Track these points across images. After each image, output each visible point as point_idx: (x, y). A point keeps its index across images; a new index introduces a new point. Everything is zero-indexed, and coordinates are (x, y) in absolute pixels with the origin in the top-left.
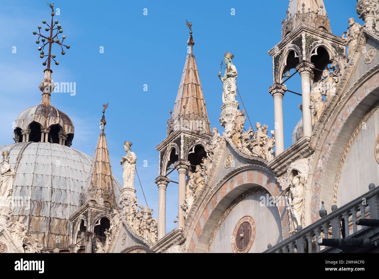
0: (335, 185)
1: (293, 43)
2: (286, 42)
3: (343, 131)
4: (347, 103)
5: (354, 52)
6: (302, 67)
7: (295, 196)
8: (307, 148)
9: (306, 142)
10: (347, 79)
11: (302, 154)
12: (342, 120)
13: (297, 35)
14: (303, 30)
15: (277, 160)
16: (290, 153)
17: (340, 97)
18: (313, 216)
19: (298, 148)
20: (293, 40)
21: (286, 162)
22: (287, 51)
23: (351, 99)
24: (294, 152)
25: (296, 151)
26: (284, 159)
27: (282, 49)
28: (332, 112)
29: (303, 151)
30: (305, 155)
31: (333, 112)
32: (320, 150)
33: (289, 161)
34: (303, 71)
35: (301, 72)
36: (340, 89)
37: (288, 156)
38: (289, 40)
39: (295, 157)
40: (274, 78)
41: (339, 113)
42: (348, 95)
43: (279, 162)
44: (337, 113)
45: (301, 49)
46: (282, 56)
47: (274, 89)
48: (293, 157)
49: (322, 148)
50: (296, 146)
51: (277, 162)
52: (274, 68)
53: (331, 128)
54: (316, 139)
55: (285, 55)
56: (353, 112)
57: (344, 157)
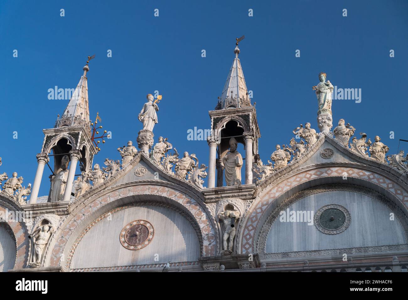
0: (74, 244)
1: (69, 134)
2: (63, 130)
3: (98, 210)
4: (109, 194)
5: (130, 164)
6: (76, 153)
7: (42, 239)
8: (65, 209)
9: (67, 205)
10: (117, 179)
11: (57, 211)
12: (101, 203)
13: (75, 131)
14: (82, 130)
15: (33, 206)
16: (48, 207)
17: (106, 188)
18: (54, 259)
19: (57, 206)
20: (70, 132)
21: (40, 211)
22: (61, 137)
23: (113, 192)
24: (51, 207)
25: (54, 207)
26: (40, 208)
27: (57, 133)
28: (94, 194)
29: (60, 210)
30: (59, 213)
31: (96, 194)
32: (74, 215)
33: (43, 211)
34: (75, 156)
35: (74, 156)
36: (109, 182)
37: (44, 208)
38: (66, 131)
39: (51, 211)
40: (43, 150)
41: (99, 197)
42: (112, 189)
43: (33, 208)
44: (98, 197)
45: (77, 142)
46: (55, 138)
47: (43, 157)
48: (49, 211)
49: (76, 215)
50: (57, 204)
51: (32, 208)
52: (45, 143)
53: (89, 204)
54: (75, 206)
55: (58, 138)
56: (113, 201)
57: (88, 228)
